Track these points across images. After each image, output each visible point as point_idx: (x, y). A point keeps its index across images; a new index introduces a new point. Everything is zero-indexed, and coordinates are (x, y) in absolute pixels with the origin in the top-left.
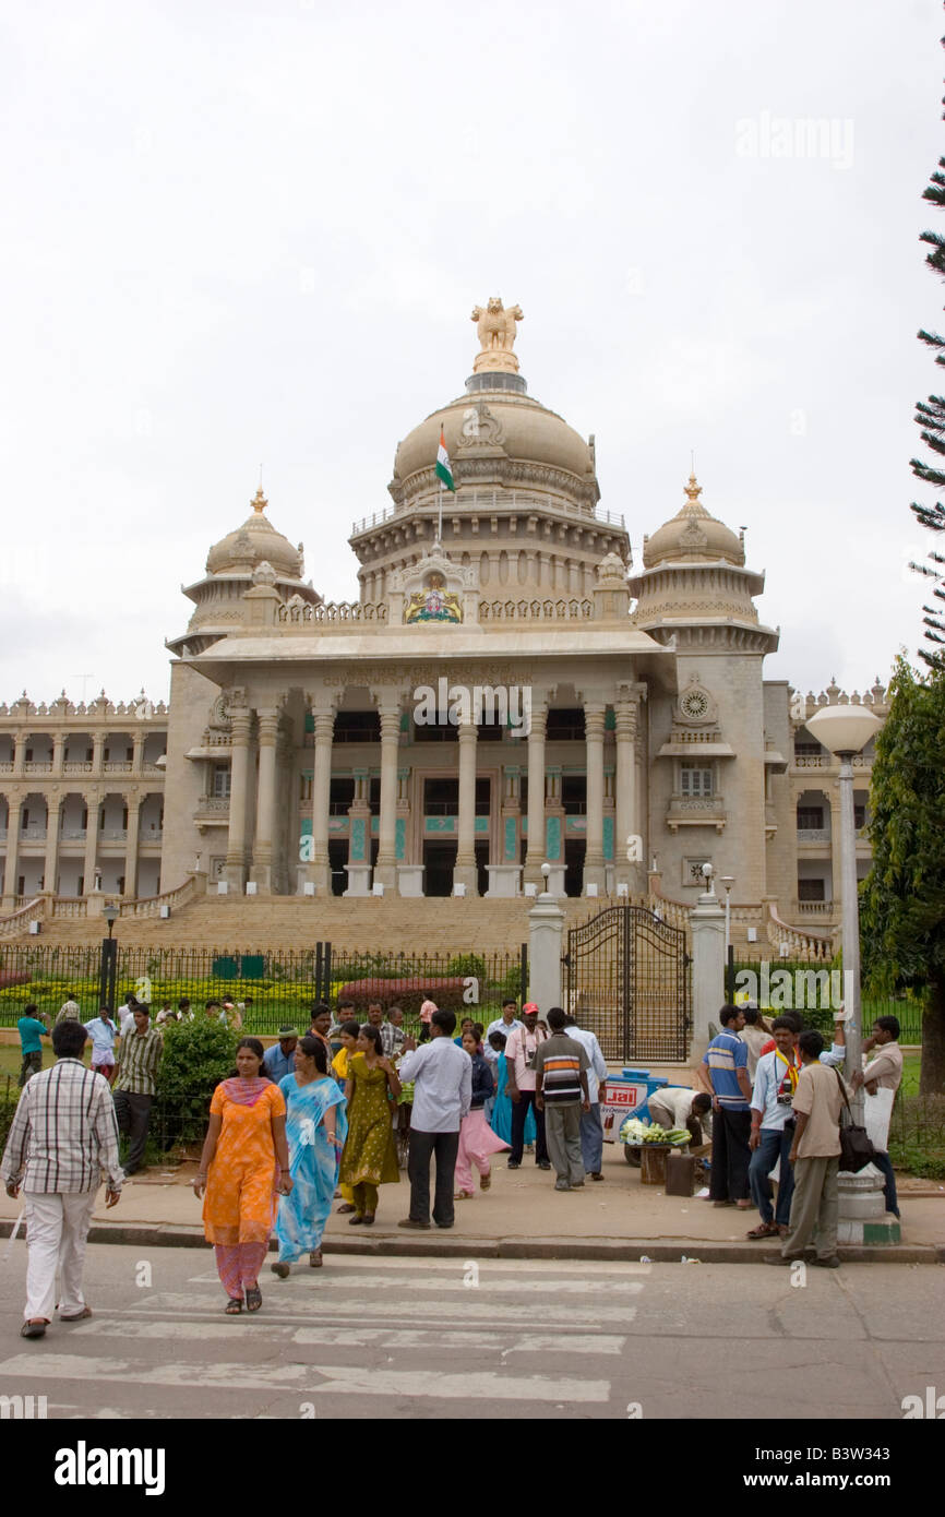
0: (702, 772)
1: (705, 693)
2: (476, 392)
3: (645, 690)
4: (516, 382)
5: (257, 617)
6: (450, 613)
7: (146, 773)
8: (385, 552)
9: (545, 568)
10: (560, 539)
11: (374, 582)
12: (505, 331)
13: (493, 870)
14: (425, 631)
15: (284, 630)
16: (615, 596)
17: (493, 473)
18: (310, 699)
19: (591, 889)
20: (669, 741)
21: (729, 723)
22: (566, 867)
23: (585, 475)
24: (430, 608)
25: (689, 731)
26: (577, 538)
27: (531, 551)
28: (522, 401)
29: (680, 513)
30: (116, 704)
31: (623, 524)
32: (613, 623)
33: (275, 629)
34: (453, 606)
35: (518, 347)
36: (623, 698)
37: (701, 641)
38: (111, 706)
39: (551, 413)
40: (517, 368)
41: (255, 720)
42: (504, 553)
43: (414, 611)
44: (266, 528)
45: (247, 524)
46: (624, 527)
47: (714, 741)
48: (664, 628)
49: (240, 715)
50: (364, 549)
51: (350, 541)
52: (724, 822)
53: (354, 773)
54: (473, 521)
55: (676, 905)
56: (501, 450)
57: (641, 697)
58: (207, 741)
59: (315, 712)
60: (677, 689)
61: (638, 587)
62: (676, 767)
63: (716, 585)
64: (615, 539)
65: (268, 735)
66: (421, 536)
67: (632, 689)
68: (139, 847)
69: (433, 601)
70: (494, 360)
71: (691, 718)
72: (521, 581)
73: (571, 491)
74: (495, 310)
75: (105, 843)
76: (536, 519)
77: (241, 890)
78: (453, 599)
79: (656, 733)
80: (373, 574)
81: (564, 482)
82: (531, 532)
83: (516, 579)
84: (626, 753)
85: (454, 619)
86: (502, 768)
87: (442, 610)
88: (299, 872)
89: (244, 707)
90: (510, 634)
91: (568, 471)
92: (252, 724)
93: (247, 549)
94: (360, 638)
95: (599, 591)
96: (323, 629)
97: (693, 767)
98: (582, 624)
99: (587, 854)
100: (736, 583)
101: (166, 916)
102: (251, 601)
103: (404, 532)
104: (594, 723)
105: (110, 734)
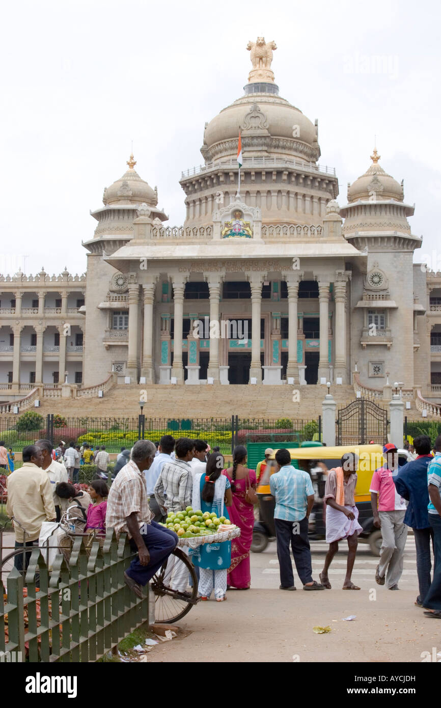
0: (379, 316)
1: (381, 272)
2: (250, 95)
3: (351, 275)
4: (273, 88)
5: (141, 234)
6: (246, 232)
7: (69, 314)
8: (201, 189)
9: (292, 200)
10: (300, 183)
11: (194, 206)
12: (267, 57)
13: (266, 368)
14: (232, 243)
15: (155, 241)
16: (335, 224)
17: (262, 145)
18: (171, 279)
19: (322, 380)
20: (362, 299)
21: (394, 290)
22: (306, 367)
23: (313, 144)
24: (235, 230)
25: (374, 294)
26: (309, 183)
27: (284, 191)
28: (278, 101)
29: (368, 171)
30: (51, 276)
31: (334, 173)
32: (334, 238)
33: (151, 241)
34: (248, 229)
35: (273, 66)
36: (339, 279)
37: (379, 244)
38: (48, 276)
39: (294, 108)
40: (273, 79)
41: (141, 290)
42: (269, 192)
43: (226, 231)
44: (137, 179)
45: (124, 176)
46: (335, 175)
47: (386, 299)
48: (360, 237)
49: (133, 288)
50: (188, 187)
51: (180, 182)
52: (391, 343)
53: (190, 316)
54: (252, 173)
55: (368, 389)
56: (266, 131)
57: (349, 279)
58: (109, 298)
59: (174, 286)
60: (366, 271)
61: (345, 212)
62: (365, 312)
63: (388, 213)
64: (330, 182)
65: (149, 298)
66: (222, 181)
67: (344, 275)
68: (66, 356)
69: (237, 226)
70: (260, 75)
71: (374, 287)
72: (279, 208)
73: (305, 153)
74: (261, 44)
75: (47, 353)
76: (287, 173)
77: (136, 381)
78: (248, 225)
79: (355, 295)
80: (194, 202)
81: (302, 149)
82: (284, 180)
83: (276, 206)
84: (341, 308)
85: (248, 236)
86: (271, 313)
87: (241, 231)
88: (161, 370)
89: (136, 283)
90: (279, 245)
91: (304, 142)
92: (139, 292)
93: (128, 191)
94: (199, 246)
95: (327, 221)
96: (178, 241)
97: (375, 313)
98: (317, 239)
99: (320, 362)
100: (399, 212)
101: (101, 396)
102: (137, 225)
103: (213, 179)
104: (323, 291)
105: (48, 292)
